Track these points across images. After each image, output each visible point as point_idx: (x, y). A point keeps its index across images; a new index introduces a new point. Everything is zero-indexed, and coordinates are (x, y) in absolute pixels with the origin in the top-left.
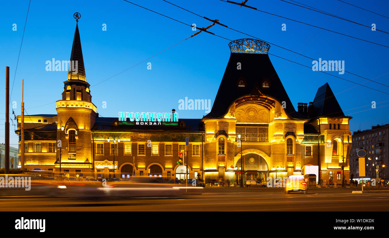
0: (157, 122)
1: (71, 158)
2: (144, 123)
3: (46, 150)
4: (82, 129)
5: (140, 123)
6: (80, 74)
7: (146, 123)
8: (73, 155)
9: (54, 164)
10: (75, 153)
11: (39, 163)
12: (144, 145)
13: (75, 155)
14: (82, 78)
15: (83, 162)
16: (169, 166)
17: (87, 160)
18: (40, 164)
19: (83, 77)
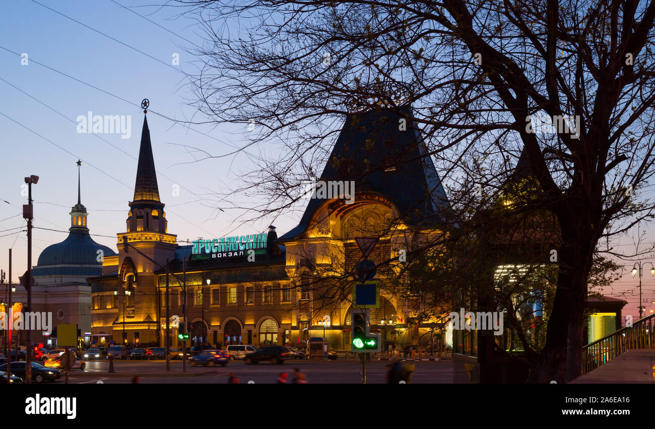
0: (238, 251)
1: (130, 316)
2: (222, 255)
3: (111, 305)
4: (141, 273)
5: (217, 256)
6: (144, 191)
7: (225, 255)
8: (132, 310)
9: (112, 326)
10: (134, 309)
11: (104, 324)
12: (218, 290)
13: (133, 310)
14: (148, 197)
15: (142, 320)
16: (250, 322)
17: (149, 317)
18: (105, 326)
19: (149, 195)
